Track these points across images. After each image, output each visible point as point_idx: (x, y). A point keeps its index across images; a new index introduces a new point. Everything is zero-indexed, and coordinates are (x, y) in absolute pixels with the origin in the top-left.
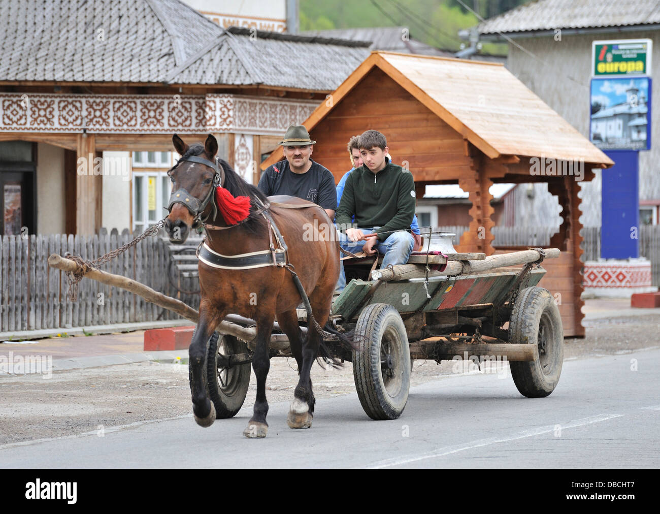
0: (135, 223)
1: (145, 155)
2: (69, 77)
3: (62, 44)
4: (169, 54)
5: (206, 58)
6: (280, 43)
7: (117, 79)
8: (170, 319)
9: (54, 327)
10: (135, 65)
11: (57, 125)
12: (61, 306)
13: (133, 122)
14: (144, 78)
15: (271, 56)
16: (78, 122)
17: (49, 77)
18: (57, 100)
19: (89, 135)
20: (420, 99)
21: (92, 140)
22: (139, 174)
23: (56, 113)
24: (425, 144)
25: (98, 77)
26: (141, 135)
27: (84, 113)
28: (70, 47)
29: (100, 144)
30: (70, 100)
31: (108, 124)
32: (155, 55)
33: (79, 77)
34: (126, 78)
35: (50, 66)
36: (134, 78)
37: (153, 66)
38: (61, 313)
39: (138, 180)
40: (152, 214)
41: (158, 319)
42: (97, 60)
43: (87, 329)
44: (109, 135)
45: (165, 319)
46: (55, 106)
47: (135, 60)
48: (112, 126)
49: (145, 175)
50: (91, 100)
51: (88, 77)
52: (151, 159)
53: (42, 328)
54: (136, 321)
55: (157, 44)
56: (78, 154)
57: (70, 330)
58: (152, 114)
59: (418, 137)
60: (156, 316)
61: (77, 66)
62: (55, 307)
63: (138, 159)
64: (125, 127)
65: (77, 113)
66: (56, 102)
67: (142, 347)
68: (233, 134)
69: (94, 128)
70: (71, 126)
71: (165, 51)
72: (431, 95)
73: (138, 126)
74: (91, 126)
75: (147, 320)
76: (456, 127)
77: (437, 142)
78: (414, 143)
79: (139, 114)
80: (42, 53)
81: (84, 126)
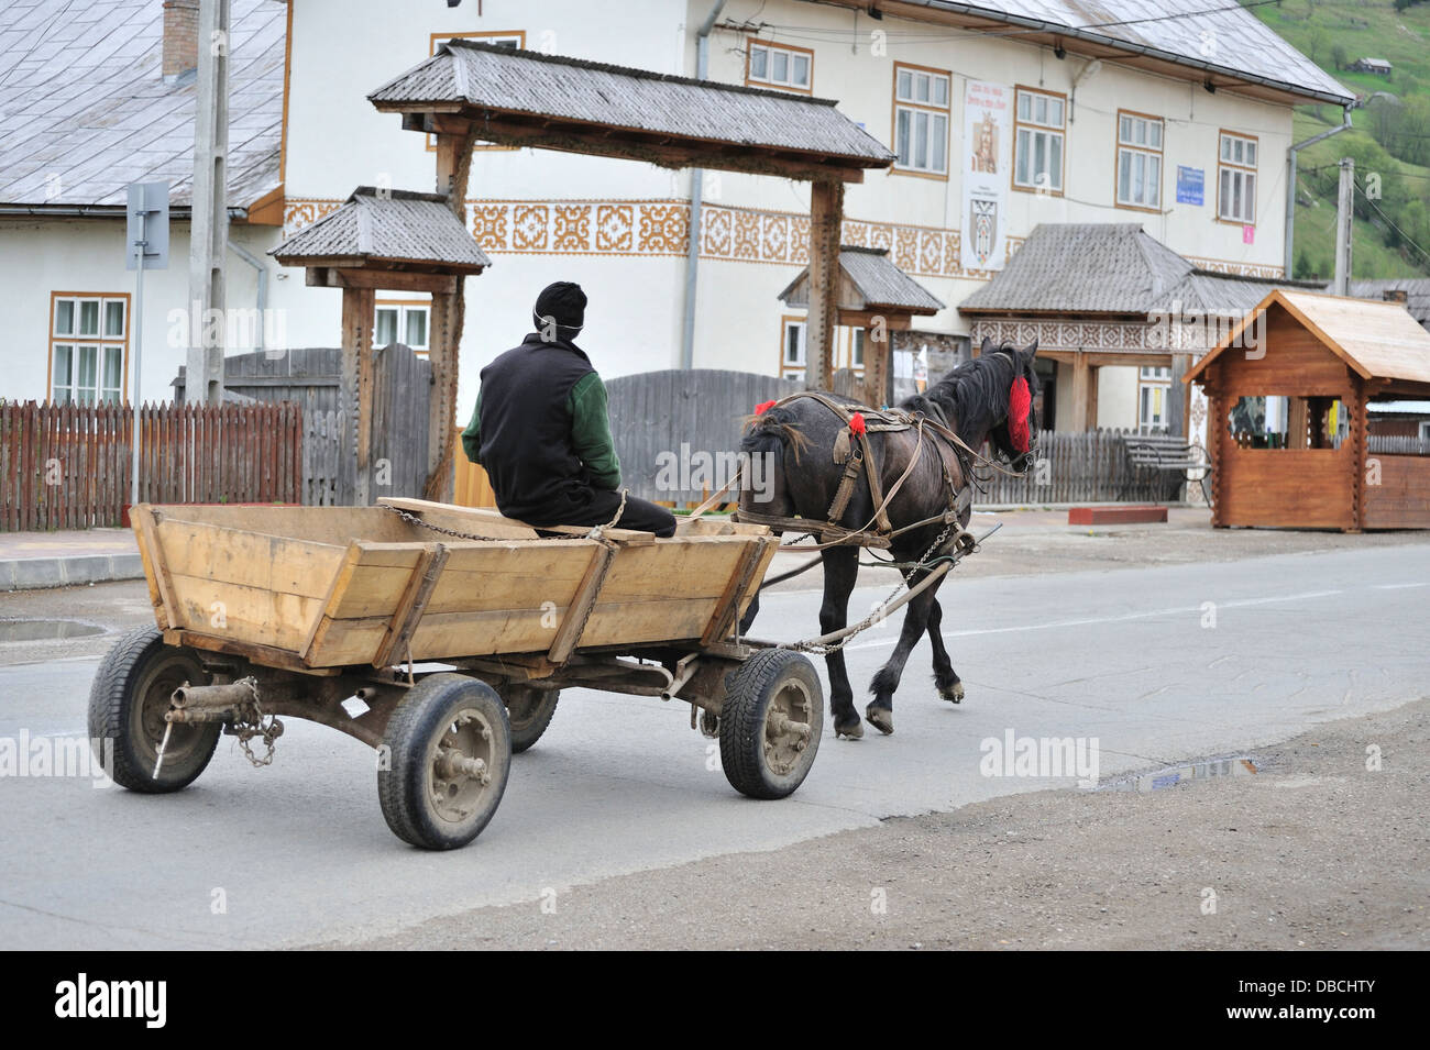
0: (1141, 424)
1: (1152, 370)
2: (1069, 307)
3: (1070, 281)
4: (1149, 290)
5: (1172, 293)
6: (1240, 283)
7: (1105, 309)
8: (1129, 500)
9: (1022, 502)
10: (1121, 298)
11: (1060, 345)
12: (1029, 487)
13: (1117, 343)
14: (1126, 309)
15: (1228, 292)
16: (1076, 342)
17: (1054, 307)
18: (1061, 325)
19: (1084, 353)
20: (1311, 330)
21: (1086, 356)
22: (1146, 385)
23: (1060, 335)
24: (1316, 366)
25: (1090, 308)
26: (1124, 354)
27: (1081, 335)
28: (1075, 285)
29: (1094, 360)
30: (1071, 325)
31: (1098, 344)
32: (1138, 290)
33: (1076, 308)
34: (1111, 309)
35: (1056, 298)
36: (1118, 309)
37: (1135, 298)
38: (1028, 491)
39: (1146, 391)
40: (1157, 418)
41: (1118, 500)
42: (1093, 293)
43: (1048, 505)
44: (1099, 353)
45: (1124, 500)
46: (1060, 329)
47: (1122, 294)
48: (1101, 346)
49: (1152, 387)
50: (1086, 325)
51: (1083, 307)
52: (1158, 374)
53: (1011, 502)
54: (1096, 501)
55: (1141, 282)
56: (1075, 367)
57: (1035, 505)
58: (1132, 337)
59: (1309, 360)
60: (1115, 497)
61: (1076, 299)
62: (1023, 487)
63: (1146, 373)
64: (1111, 347)
65: (1075, 335)
66: (1061, 326)
67: (1067, 521)
68: (1191, 355)
69: (1088, 347)
70: (1070, 346)
71: (1147, 287)
72: (1319, 326)
73: (1121, 347)
74: (1085, 346)
75: (1107, 500)
76: (1339, 353)
77: (1326, 364)
78: (1308, 365)
79: (1122, 336)
80: (1053, 288)
81: (1080, 346)
